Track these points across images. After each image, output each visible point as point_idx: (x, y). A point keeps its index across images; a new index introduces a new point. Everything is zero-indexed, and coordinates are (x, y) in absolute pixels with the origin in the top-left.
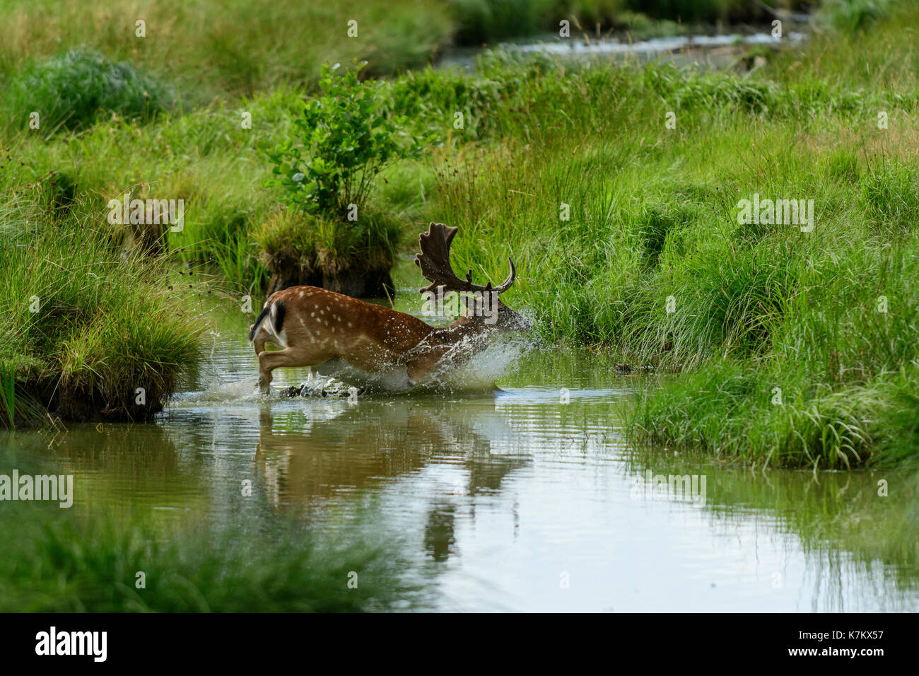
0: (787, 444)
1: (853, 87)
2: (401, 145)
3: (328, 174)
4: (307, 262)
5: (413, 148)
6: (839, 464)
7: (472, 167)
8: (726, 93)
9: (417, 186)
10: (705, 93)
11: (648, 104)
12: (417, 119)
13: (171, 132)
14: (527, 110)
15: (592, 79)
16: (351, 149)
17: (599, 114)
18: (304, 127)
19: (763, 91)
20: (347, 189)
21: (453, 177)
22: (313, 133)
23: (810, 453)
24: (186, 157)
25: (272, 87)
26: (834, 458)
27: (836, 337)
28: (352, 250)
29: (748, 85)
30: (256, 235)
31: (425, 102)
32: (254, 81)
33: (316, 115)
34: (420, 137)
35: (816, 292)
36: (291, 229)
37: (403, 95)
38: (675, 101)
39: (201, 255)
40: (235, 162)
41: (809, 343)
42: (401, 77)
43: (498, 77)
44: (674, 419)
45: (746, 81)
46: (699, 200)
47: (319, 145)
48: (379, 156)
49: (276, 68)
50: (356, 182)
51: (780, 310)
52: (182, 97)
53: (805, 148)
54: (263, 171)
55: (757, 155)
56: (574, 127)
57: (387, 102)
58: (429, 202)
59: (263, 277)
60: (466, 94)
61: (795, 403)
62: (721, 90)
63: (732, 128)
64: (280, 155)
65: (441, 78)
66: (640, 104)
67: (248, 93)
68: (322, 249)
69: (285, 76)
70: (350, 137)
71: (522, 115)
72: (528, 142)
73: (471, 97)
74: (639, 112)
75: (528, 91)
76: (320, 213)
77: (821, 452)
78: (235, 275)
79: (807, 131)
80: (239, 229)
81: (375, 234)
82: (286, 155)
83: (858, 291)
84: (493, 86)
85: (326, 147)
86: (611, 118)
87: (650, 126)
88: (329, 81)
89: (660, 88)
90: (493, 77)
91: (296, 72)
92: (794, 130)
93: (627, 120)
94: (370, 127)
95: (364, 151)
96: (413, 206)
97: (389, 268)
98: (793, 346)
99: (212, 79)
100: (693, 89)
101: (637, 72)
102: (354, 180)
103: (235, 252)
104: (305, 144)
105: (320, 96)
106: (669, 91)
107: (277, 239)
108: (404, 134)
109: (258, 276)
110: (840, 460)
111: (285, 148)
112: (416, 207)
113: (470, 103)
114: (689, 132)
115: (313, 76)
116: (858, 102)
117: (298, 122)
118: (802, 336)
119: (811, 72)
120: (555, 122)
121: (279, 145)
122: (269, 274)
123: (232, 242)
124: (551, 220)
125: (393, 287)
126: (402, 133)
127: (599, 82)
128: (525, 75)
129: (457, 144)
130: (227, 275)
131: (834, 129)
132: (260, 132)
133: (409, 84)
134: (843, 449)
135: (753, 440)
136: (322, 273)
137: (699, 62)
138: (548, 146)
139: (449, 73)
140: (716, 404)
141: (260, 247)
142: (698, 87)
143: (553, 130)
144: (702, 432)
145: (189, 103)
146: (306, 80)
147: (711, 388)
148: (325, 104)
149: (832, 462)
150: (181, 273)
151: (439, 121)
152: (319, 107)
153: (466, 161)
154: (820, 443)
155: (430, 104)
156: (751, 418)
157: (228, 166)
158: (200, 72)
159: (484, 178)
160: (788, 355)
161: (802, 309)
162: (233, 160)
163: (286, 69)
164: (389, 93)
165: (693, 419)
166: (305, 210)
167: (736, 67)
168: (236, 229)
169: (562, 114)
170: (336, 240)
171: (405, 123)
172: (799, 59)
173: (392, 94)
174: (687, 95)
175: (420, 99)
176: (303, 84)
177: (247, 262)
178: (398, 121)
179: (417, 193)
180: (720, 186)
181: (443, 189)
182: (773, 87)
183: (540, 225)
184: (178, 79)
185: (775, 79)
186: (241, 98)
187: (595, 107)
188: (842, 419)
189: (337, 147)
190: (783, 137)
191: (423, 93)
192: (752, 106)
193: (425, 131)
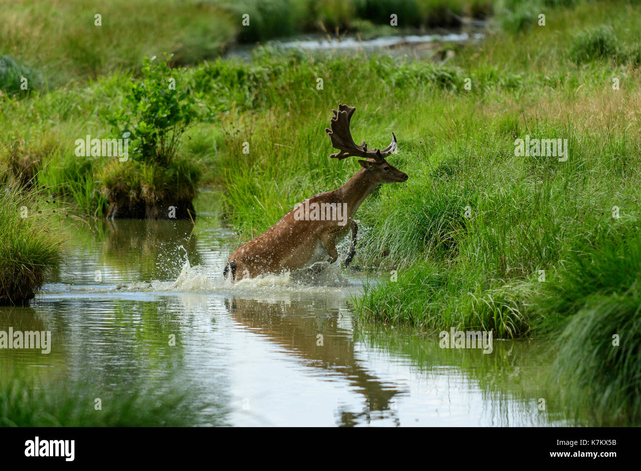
0: (470, 321)
1: (515, 71)
2: (200, 113)
3: (149, 133)
4: (135, 194)
5: (208, 115)
6: (506, 335)
7: (250, 128)
8: (427, 76)
9: (211, 141)
10: (412, 75)
11: (372, 83)
12: (211, 94)
13: (40, 104)
14: (288, 88)
15: (334, 66)
16: (165, 115)
17: (338, 91)
18: (132, 100)
19: (453, 74)
20: (162, 142)
21: (236, 135)
22: (139, 105)
23: (486, 327)
24: (50, 121)
25: (110, 73)
26: (502, 330)
27: (504, 246)
28: (166, 186)
29: (442, 71)
30: (99, 175)
31: (216, 83)
32: (97, 68)
33: (141, 92)
34: (213, 107)
35: (490, 216)
36: (123, 172)
37: (201, 78)
38: (391, 82)
39: (61, 190)
40: (84, 125)
41: (485, 250)
42: (200, 65)
43: (268, 65)
44: (390, 303)
45: (441, 67)
46: (408, 150)
47: (143, 113)
48: (184, 120)
49: (113, 59)
50: (169, 138)
51: (464, 227)
52: (48, 80)
53: (482, 113)
54: (104, 131)
55: (449, 119)
56: (321, 100)
57: (190, 83)
58: (219, 152)
59: (104, 205)
60: (245, 77)
61: (476, 293)
62: (423, 74)
63: (431, 100)
64: (116, 120)
65: (228, 66)
66: (367, 82)
67: (94, 76)
68: (145, 185)
69: (119, 64)
70: (164, 107)
71: (284, 91)
72: (288, 111)
73: (249, 79)
74: (366, 89)
75: (288, 75)
76: (144, 160)
77: (494, 327)
78: (85, 203)
79: (483, 102)
80: (87, 171)
81: (182, 174)
82: (120, 120)
83: (519, 214)
84: (264, 71)
85: (148, 114)
86: (346, 94)
87: (373, 99)
88: (148, 68)
89: (381, 73)
90: (264, 65)
91: (127, 62)
92: (474, 101)
93: (357, 95)
94: (178, 101)
95: (174, 116)
96: (208, 155)
97: (192, 198)
98: (474, 252)
99: (69, 67)
100: (404, 73)
101: (365, 61)
102: (167, 137)
103: (84, 187)
104: (133, 112)
105: (143, 78)
106: (387, 74)
107: (114, 178)
108: (201, 105)
109: (101, 204)
110: (506, 332)
111: (119, 115)
112: (210, 156)
113: (248, 83)
114: (401, 103)
115: (138, 65)
116: (520, 82)
117: (128, 97)
118: (480, 246)
119: (487, 60)
120: (307, 96)
121: (115, 113)
122: (108, 202)
123: (82, 180)
124: (304, 165)
125: (194, 211)
126: (200, 105)
127: (338, 68)
128: (286, 63)
129: (239, 112)
130: (79, 204)
131: (502, 101)
132: (102, 104)
133: (205, 70)
134: (508, 325)
135: (446, 318)
136: (145, 201)
137: (408, 54)
138: (303, 113)
139: (233, 63)
140: (420, 293)
141: (102, 184)
142: (407, 72)
143: (305, 102)
144: (410, 313)
145: (53, 84)
146: (134, 68)
147: (416, 282)
148: (146, 84)
149: (501, 333)
150: (47, 202)
151: (226, 96)
152: (143, 87)
153: (245, 123)
154: (493, 320)
155: (221, 85)
156: (444, 302)
157: (79, 128)
158: (60, 62)
159: (258, 135)
160: (471, 258)
161: (480, 226)
162: (83, 123)
163: (119, 60)
164: (191, 77)
165: (404, 304)
166: (133, 158)
167: (434, 58)
168: (85, 172)
169: (312, 91)
170: (155, 179)
171: (202, 98)
172: (478, 52)
173: (194, 77)
174: (399, 78)
175: (213, 81)
176: (131, 71)
177: (93, 195)
178: (197, 96)
179: (211, 146)
180: (422, 141)
181: (229, 143)
182: (459, 71)
183: (297, 169)
184: (45, 67)
185: (461, 66)
186: (88, 80)
187: (336, 85)
188: (508, 303)
189: (155, 114)
190: (466, 106)
191: (215, 77)
192: (445, 85)
193: (217, 103)
